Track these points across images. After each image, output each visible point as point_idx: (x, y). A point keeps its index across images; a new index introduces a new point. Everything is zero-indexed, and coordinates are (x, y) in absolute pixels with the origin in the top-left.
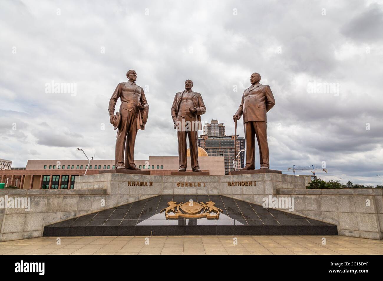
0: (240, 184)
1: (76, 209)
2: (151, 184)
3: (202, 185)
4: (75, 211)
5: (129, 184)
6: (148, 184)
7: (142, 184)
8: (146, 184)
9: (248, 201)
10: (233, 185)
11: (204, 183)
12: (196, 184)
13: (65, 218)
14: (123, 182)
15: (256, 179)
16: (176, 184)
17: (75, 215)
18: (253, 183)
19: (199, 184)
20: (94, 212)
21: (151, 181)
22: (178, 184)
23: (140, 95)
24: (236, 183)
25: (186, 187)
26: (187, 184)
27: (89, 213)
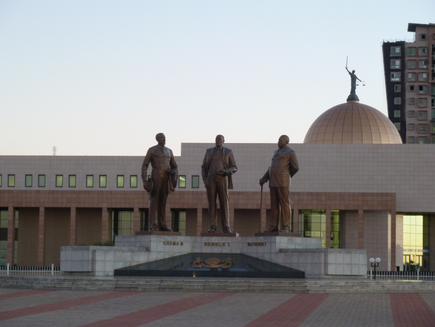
0: (256, 244)
1: (130, 260)
2: (182, 244)
3: (226, 245)
5: (164, 243)
6: (180, 244)
7: (174, 244)
8: (178, 244)
9: (260, 258)
10: (251, 245)
11: (229, 243)
12: (221, 244)
13: (124, 266)
14: (160, 242)
15: (266, 241)
16: (204, 244)
17: (130, 264)
18: (264, 244)
19: (224, 244)
20: (141, 263)
21: (182, 241)
22: (206, 244)
23: (170, 159)
24: (253, 243)
25: (213, 247)
26: (213, 244)
27: (138, 263)
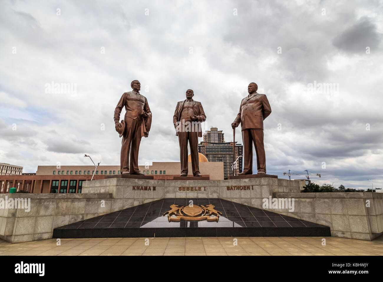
0: (238, 188)
1: (83, 212)
2: (154, 189)
3: (203, 189)
4: (82, 214)
5: (134, 188)
6: (152, 188)
7: (146, 189)
8: (150, 189)
10: (232, 189)
11: (205, 187)
12: (197, 188)
13: (73, 221)
14: (128, 186)
15: (253, 183)
16: (178, 189)
17: (83, 218)
18: (251, 187)
19: (200, 188)
20: (101, 215)
21: (155, 186)
22: (180, 189)
23: (144, 104)
24: (235, 187)
25: (188, 191)
26: (188, 189)
27: (96, 216)
